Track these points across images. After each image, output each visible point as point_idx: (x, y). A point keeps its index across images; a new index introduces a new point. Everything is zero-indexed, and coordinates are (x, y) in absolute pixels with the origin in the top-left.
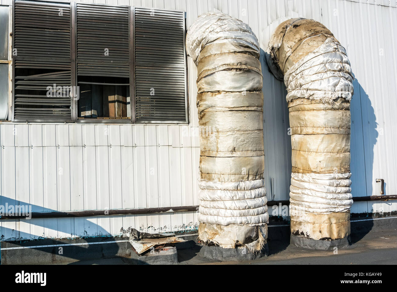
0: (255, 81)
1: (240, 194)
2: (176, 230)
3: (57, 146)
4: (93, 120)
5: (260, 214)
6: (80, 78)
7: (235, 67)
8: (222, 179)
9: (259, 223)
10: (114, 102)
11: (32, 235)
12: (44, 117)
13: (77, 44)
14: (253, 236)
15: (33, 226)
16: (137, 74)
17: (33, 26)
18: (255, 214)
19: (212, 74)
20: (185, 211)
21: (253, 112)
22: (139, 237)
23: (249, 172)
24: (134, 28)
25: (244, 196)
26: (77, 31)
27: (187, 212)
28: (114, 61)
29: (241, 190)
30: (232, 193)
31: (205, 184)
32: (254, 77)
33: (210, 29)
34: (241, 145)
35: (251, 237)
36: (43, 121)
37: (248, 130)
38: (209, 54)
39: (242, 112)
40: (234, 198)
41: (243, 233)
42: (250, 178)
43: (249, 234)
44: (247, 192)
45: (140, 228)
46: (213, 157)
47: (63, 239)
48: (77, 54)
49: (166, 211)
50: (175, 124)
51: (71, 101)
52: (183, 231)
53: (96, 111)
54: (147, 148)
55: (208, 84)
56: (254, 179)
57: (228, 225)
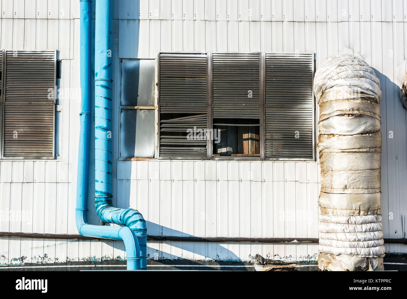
0: (368, 125)
1: (351, 227)
2: (301, 260)
3: (195, 180)
4: (226, 158)
5: (371, 247)
6: (215, 121)
7: (347, 113)
8: (335, 213)
9: (370, 255)
10: (248, 139)
11: (173, 255)
12: (184, 155)
13: (213, 90)
14: (363, 267)
15: (173, 248)
16: (266, 116)
17: (175, 76)
18: (366, 247)
19: (328, 118)
20: (310, 243)
21: (365, 153)
22: (263, 263)
23: (360, 208)
24: (265, 73)
25: (355, 229)
26: (213, 78)
27: (312, 244)
28: (245, 104)
29: (352, 224)
30: (343, 226)
31: (322, 217)
32: (367, 121)
33: (329, 76)
34: (353, 183)
35: (361, 267)
36: (183, 158)
37: (359, 170)
38: (327, 100)
39: (354, 154)
40: (345, 231)
41: (353, 263)
42: (362, 213)
43: (358, 265)
44: (357, 225)
45: (267, 255)
46: (328, 193)
47: (198, 260)
48: (213, 99)
49: (290, 241)
50: (302, 161)
51: (207, 141)
52: (308, 262)
53: (232, 148)
54: (275, 183)
55: (325, 127)
56: (366, 214)
57: (339, 255)
